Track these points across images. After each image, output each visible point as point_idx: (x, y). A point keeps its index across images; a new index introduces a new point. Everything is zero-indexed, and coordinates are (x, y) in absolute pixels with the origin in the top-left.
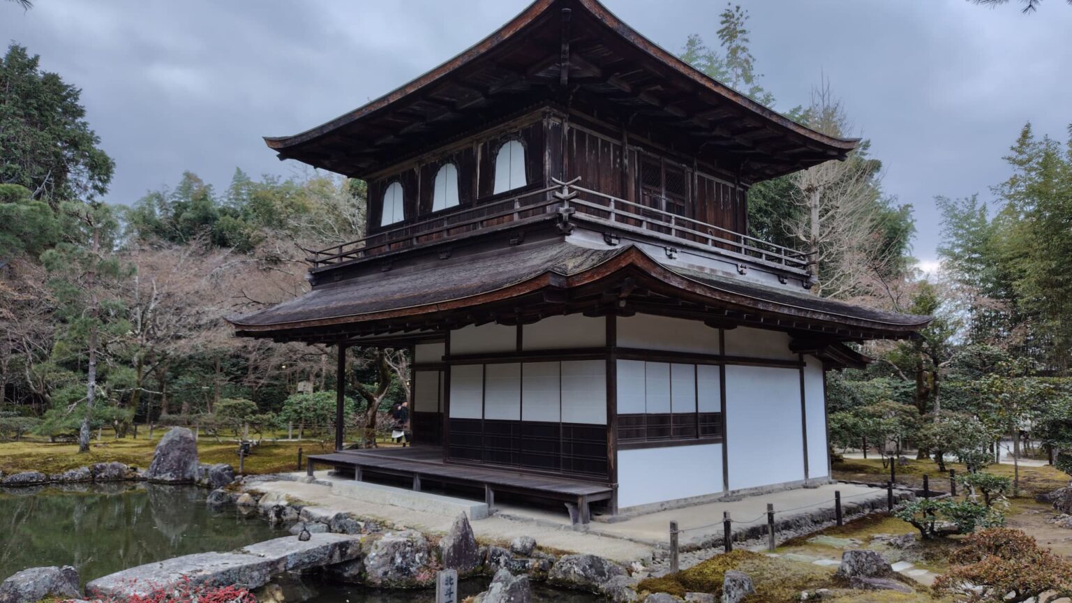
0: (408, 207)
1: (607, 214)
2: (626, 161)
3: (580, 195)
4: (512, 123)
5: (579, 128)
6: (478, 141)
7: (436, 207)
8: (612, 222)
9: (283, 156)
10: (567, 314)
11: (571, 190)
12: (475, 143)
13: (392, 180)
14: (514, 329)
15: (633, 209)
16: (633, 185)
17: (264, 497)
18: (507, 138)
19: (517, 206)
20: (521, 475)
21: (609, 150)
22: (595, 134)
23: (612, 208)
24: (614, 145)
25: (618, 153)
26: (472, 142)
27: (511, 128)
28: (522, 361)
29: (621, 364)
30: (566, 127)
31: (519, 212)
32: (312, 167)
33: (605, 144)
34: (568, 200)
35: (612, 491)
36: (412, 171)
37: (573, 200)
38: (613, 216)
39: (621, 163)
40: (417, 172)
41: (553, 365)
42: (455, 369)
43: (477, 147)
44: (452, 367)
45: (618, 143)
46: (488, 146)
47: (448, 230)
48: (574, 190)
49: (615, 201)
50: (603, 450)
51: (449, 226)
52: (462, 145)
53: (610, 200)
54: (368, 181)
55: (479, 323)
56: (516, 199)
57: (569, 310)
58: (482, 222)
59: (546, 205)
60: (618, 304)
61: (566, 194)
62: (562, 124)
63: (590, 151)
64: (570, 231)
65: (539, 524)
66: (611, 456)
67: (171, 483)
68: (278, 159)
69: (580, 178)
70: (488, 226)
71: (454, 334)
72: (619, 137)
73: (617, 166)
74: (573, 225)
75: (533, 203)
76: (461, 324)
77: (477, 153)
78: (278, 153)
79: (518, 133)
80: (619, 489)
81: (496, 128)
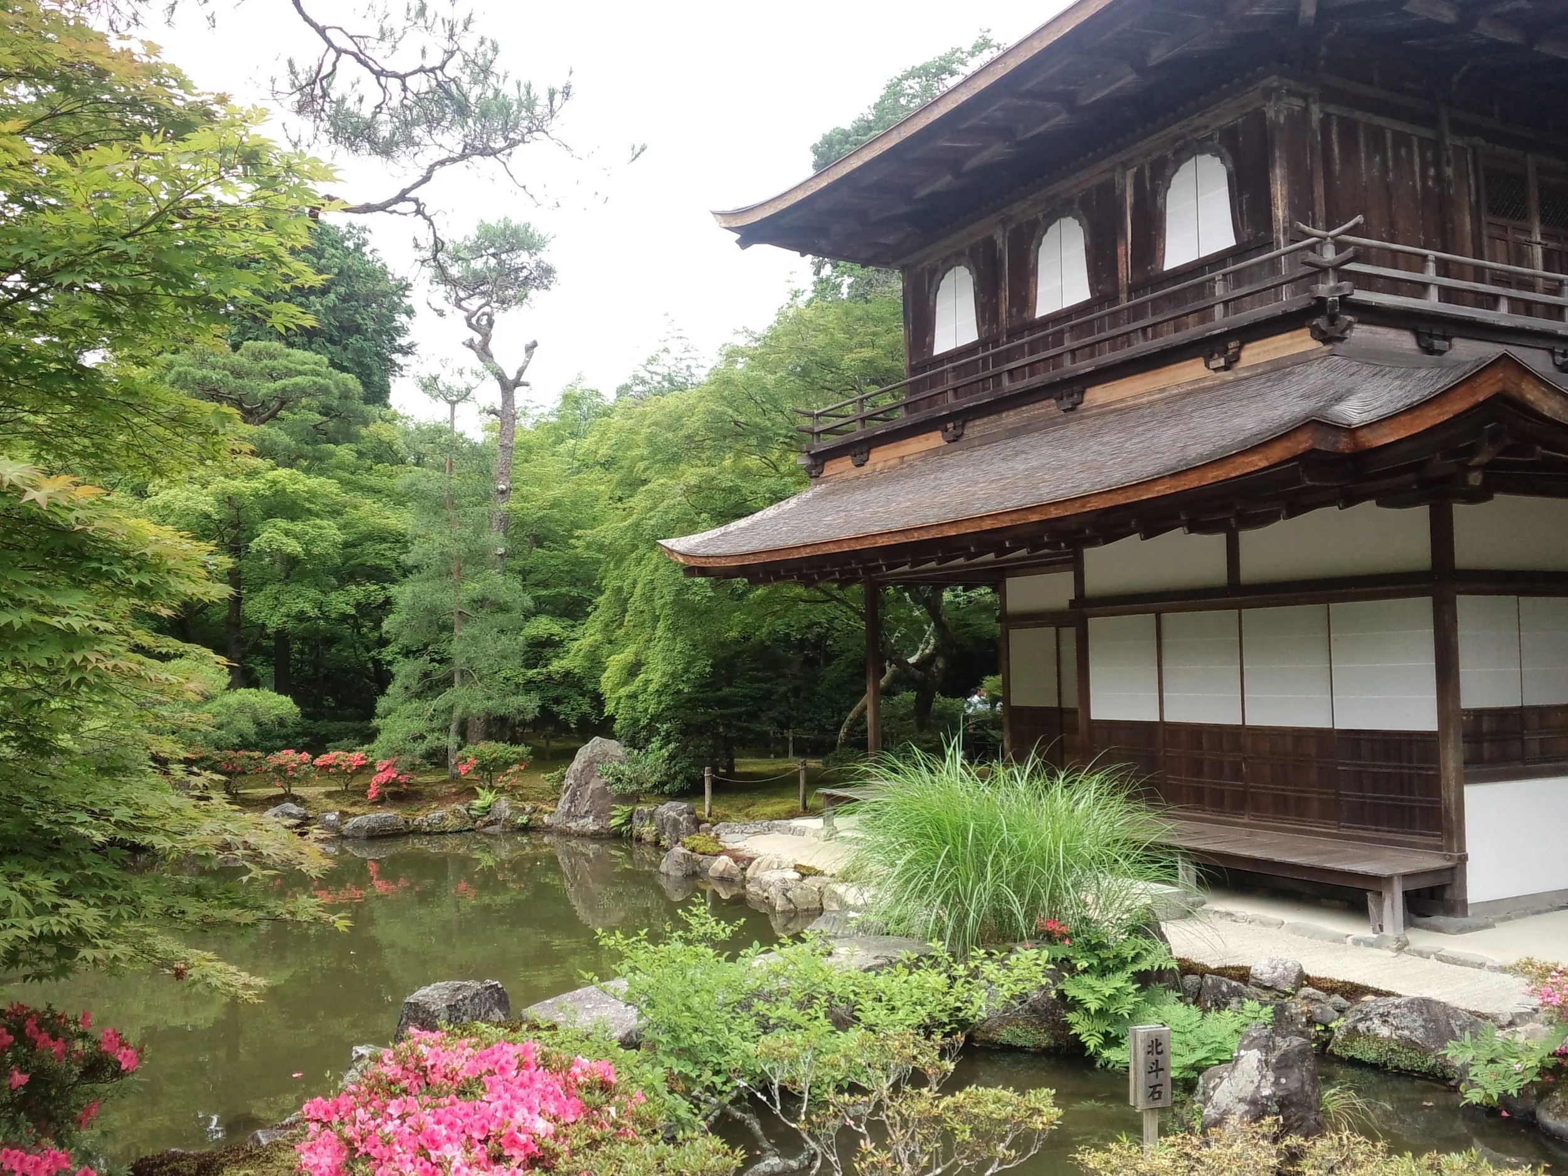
0: (986, 311)
1: (1420, 290)
2: (1449, 171)
3: (1362, 255)
4: (1198, 121)
5: (1344, 112)
6: (1125, 166)
7: (1044, 308)
8: (1432, 302)
9: (744, 243)
10: (1347, 506)
11: (1340, 246)
12: (1119, 169)
13: (948, 264)
14: (1220, 539)
15: (1469, 272)
16: (1468, 219)
17: (754, 863)
18: (1186, 150)
19: (1219, 290)
20: (1251, 834)
21: (1410, 152)
22: (1379, 121)
23: (1430, 274)
24: (1421, 139)
25: (1429, 155)
26: (1113, 169)
27: (1197, 130)
28: (1239, 607)
29: (1467, 606)
30: (1316, 113)
31: (1226, 303)
32: (798, 254)
33: (1400, 140)
34: (1336, 268)
35: (1452, 869)
36: (990, 243)
37: (1346, 267)
38: (1434, 293)
39: (1439, 178)
40: (999, 242)
41: (1314, 611)
42: (1095, 624)
43: (1124, 178)
44: (1090, 620)
45: (1428, 134)
46: (1147, 174)
47: (1073, 352)
48: (1349, 244)
49: (1438, 260)
50: (1433, 785)
51: (1076, 344)
52: (1089, 178)
53: (1425, 258)
54: (903, 269)
55: (1150, 532)
56: (1218, 274)
57: (1349, 499)
58: (1144, 329)
59: (1281, 284)
60: (1465, 483)
61: (1329, 255)
62: (1306, 110)
63: (1369, 158)
64: (1343, 332)
65: (1295, 930)
66: (1448, 795)
67: (596, 837)
68: (738, 246)
69: (1359, 219)
70: (1154, 337)
71: (1092, 556)
72: (1431, 121)
73: (1430, 183)
74: (1349, 318)
75: (1250, 283)
76: (1110, 536)
77: (1124, 191)
78: (738, 236)
79: (1210, 138)
80: (1469, 865)
81: (1165, 132)
